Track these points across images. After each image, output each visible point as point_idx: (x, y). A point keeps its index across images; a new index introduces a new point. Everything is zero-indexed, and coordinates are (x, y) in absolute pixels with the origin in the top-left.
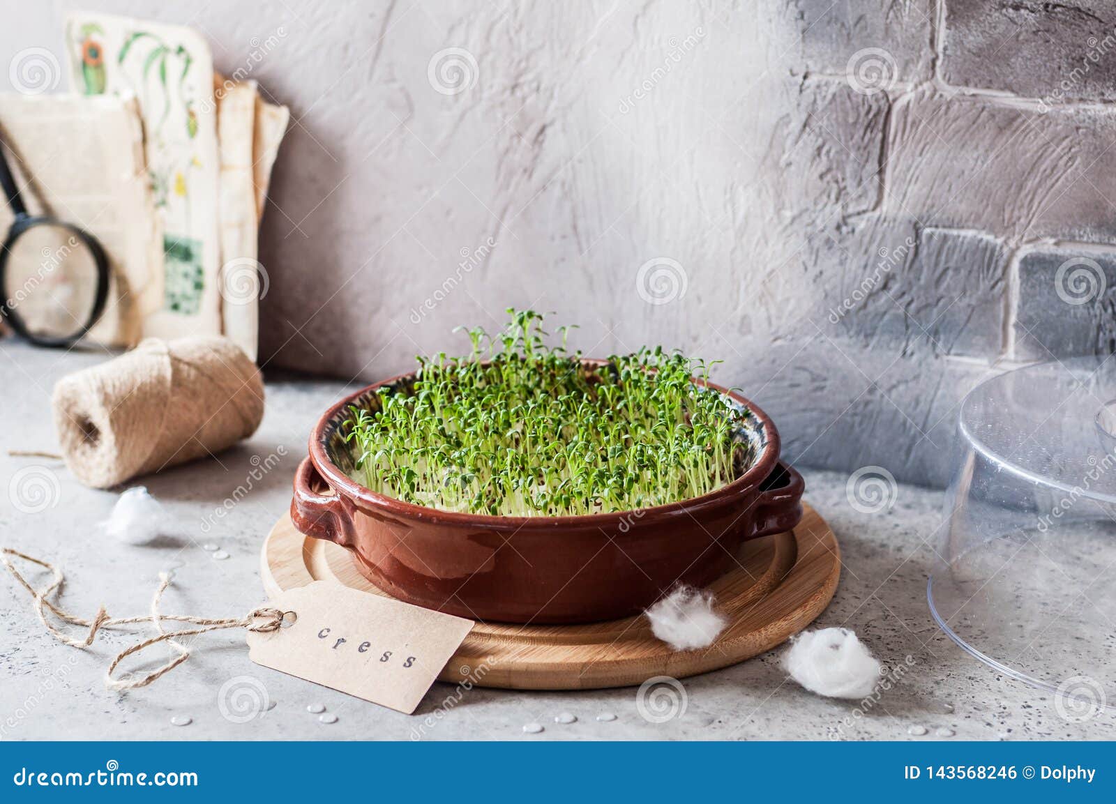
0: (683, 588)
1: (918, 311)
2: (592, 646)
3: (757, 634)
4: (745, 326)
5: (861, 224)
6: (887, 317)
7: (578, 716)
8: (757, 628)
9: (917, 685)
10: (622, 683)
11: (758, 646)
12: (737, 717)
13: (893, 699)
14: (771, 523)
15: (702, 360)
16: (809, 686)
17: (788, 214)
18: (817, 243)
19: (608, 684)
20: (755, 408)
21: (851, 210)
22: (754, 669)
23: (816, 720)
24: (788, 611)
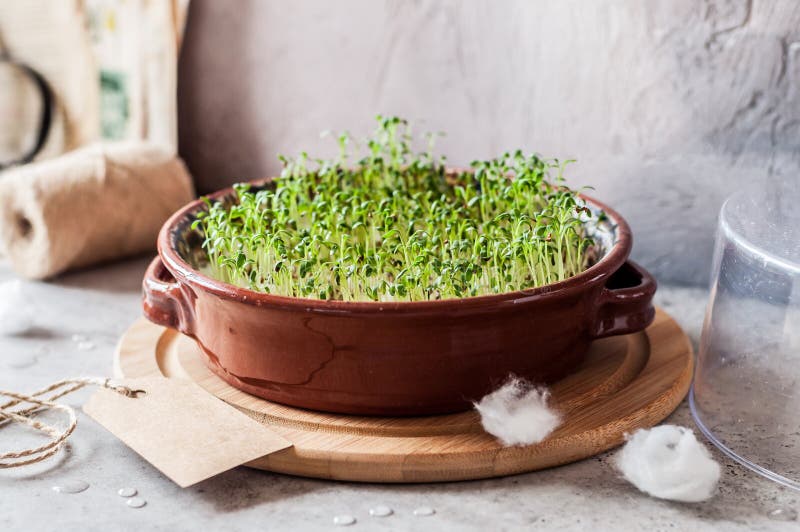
0: (516, 381)
1: (785, 128)
2: (419, 439)
3: (594, 432)
4: (617, 145)
5: (730, 42)
6: (755, 135)
7: (395, 509)
8: (595, 427)
9: (760, 490)
10: (447, 477)
11: (595, 444)
12: (563, 516)
13: (732, 503)
14: (620, 323)
15: (556, 160)
16: (643, 487)
17: (659, 33)
18: (688, 61)
19: (433, 478)
20: (611, 212)
21: (721, 26)
22: (590, 469)
23: (647, 522)
24: (630, 411)
